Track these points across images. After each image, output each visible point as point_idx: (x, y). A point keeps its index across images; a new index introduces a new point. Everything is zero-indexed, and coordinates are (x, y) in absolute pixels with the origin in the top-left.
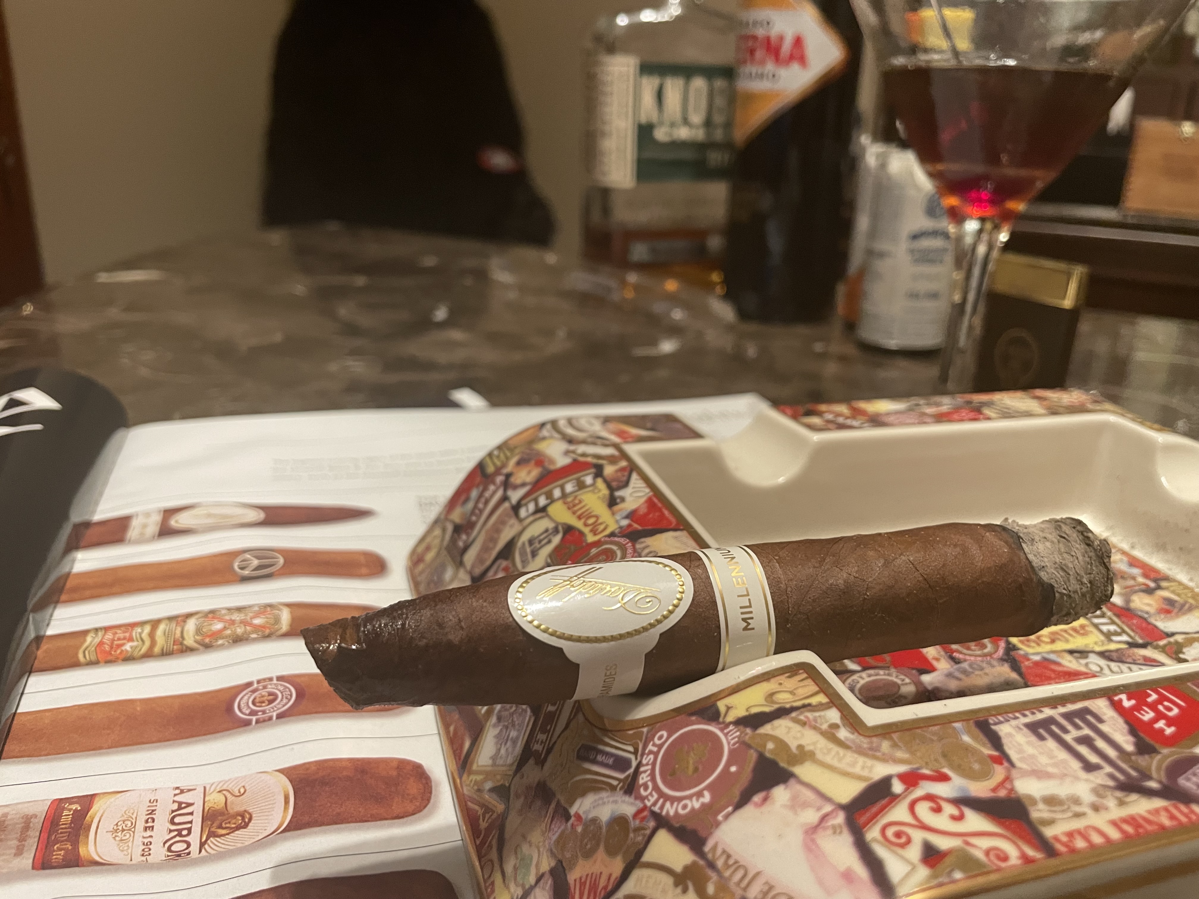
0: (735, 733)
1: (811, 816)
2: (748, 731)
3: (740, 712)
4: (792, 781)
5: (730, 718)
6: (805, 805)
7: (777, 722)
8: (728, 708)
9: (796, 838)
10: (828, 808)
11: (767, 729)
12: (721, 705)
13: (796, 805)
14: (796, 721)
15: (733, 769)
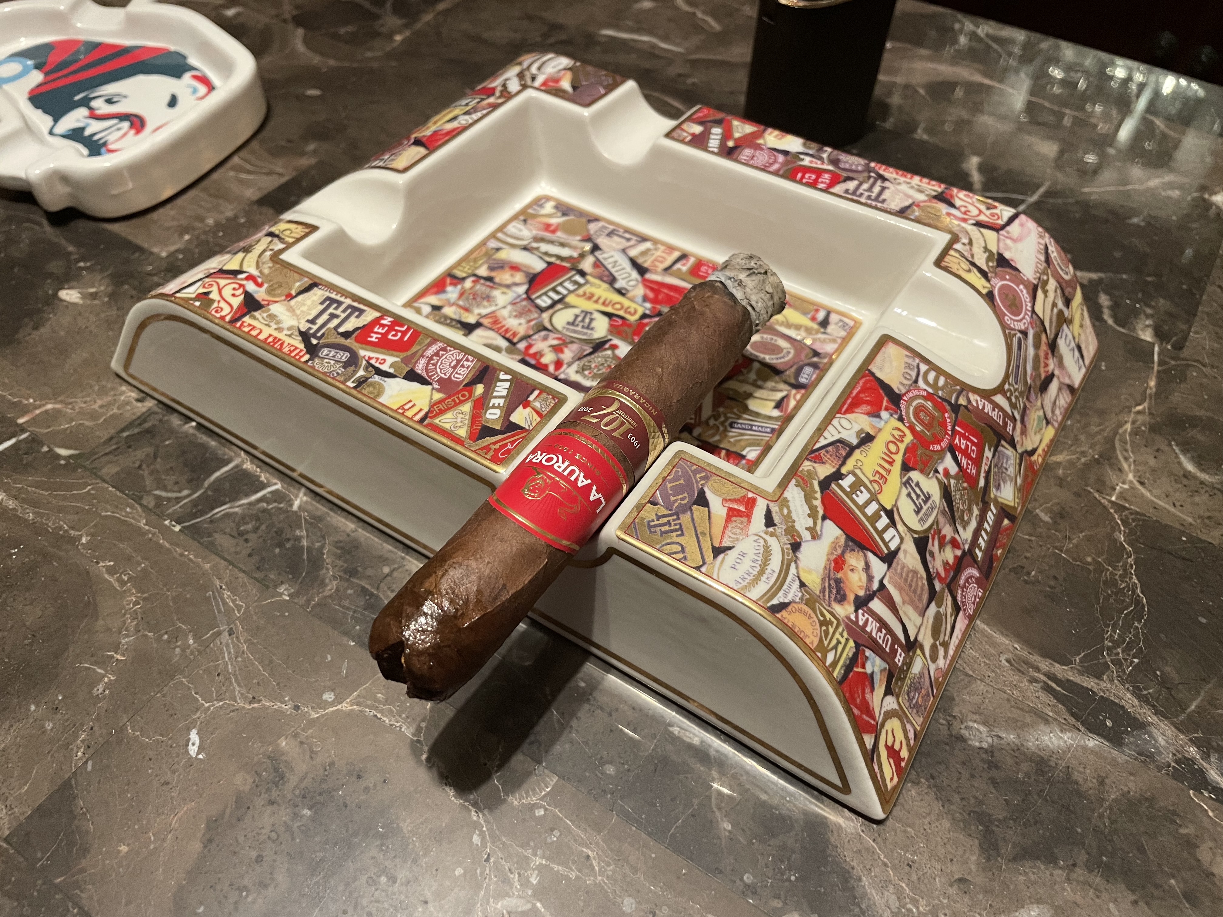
0: (994, 281)
1: (1009, 242)
2: (989, 275)
3: (983, 281)
4: (1000, 252)
5: (988, 285)
6: (1006, 244)
7: (979, 265)
8: (984, 287)
9: (1020, 245)
10: (1001, 237)
11: (985, 268)
12: (984, 291)
13: (1008, 248)
14: (972, 256)
15: (1007, 277)
